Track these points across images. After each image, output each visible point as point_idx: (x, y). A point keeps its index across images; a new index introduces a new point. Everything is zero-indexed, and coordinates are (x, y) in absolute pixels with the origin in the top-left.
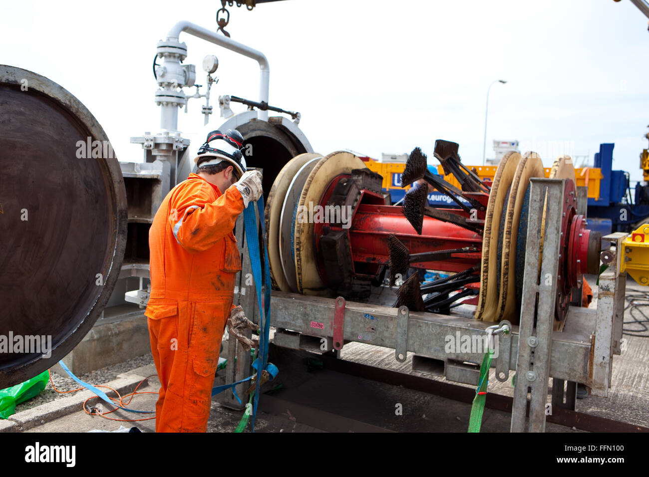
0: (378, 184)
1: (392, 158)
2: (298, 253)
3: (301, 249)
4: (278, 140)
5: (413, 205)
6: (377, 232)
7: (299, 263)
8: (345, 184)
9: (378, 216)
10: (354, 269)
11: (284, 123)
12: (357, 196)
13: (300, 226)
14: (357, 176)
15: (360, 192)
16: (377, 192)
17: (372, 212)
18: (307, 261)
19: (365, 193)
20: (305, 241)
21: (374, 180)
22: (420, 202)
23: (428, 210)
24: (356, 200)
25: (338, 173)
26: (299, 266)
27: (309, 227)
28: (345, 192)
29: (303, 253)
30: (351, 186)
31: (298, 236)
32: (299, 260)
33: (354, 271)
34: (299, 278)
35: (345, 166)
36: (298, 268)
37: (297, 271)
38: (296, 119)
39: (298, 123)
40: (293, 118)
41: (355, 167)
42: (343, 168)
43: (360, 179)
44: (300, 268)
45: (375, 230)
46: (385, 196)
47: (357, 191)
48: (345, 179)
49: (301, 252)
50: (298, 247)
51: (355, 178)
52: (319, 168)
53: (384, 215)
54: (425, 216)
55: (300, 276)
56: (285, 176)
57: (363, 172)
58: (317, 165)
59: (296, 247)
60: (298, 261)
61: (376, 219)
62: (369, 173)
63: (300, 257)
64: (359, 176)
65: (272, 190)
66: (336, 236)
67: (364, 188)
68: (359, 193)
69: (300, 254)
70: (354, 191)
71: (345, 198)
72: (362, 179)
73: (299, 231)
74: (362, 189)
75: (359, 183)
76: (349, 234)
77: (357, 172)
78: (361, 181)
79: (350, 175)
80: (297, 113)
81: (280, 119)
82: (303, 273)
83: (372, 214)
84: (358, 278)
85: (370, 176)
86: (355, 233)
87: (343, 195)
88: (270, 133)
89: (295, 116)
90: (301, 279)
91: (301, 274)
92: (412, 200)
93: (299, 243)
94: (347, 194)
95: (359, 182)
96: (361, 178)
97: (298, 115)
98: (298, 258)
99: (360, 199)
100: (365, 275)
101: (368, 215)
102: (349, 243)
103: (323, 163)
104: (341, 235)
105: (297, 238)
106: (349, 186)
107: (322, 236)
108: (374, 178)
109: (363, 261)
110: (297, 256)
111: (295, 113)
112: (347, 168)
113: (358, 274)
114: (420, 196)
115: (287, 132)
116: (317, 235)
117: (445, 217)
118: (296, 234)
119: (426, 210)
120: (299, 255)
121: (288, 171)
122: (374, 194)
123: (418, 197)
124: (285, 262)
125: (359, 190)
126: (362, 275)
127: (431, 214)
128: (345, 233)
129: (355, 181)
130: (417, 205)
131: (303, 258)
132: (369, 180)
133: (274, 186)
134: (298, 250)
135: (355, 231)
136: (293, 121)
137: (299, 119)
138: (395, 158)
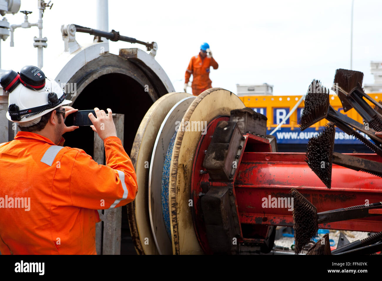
0: (262, 126)
1: (249, 90)
2: (174, 216)
3: (178, 212)
4: (133, 77)
5: (319, 152)
6: (268, 186)
7: (176, 229)
8: (225, 129)
9: (266, 166)
10: (241, 233)
11: (140, 57)
12: (240, 143)
13: (175, 184)
14: (238, 118)
15: (244, 137)
16: (261, 136)
17: (258, 162)
18: (185, 226)
19: (249, 139)
20: (182, 201)
21: (257, 121)
22: (328, 147)
23: (337, 158)
24: (240, 148)
25: (214, 115)
26: (176, 234)
27: (186, 184)
28: (227, 139)
29: (180, 217)
30: (233, 131)
31: (173, 196)
32: (176, 226)
33: (242, 236)
34: (176, 248)
35: (221, 107)
36: (175, 235)
37: (173, 239)
38: (152, 51)
39: (154, 55)
40: (149, 50)
41: (233, 107)
42: (219, 110)
43: (241, 122)
44: (177, 236)
45: (265, 183)
46: (270, 140)
47: (239, 136)
48: (224, 122)
49: (178, 216)
50: (174, 209)
51: (236, 120)
52: (193, 111)
53: (274, 164)
54: (333, 164)
55: (177, 246)
56: (150, 123)
57: (245, 112)
58: (191, 107)
59: (171, 209)
60: (174, 227)
61: (264, 170)
62: (252, 113)
63: (176, 222)
64: (240, 118)
65: (135, 140)
66: (220, 194)
67: (247, 132)
68: (243, 139)
69: (176, 218)
70: (237, 137)
71: (228, 146)
72: (245, 121)
73: (174, 190)
74: (246, 134)
75: (241, 127)
76: (234, 190)
77: (237, 113)
78: (243, 124)
79: (229, 117)
80: (153, 43)
81: (135, 51)
82: (181, 241)
83: (259, 163)
84: (247, 244)
85: (253, 117)
86: (242, 188)
87: (225, 142)
88: (123, 68)
89: (150, 46)
90: (178, 249)
91: (178, 243)
92: (318, 145)
93: (175, 205)
94: (229, 141)
95: (241, 124)
96: (242, 120)
97: (154, 45)
98: (175, 223)
99: (243, 145)
100: (254, 239)
101: (254, 165)
102: (234, 201)
103: (198, 104)
104: (225, 192)
105: (173, 198)
106: (231, 131)
107: (200, 194)
108: (258, 119)
109: (251, 222)
110: (173, 221)
111: (150, 43)
112: (223, 109)
113: (245, 239)
114: (327, 140)
115: (142, 67)
116: (195, 192)
117: (357, 165)
118: (171, 194)
119: (334, 157)
120: (175, 220)
121: (154, 116)
122: (258, 139)
123: (324, 141)
124: (156, 228)
125: (242, 134)
126: (251, 239)
127: (341, 162)
128: (229, 189)
129: (237, 124)
130: (323, 152)
131: (180, 223)
132: (252, 122)
133: (138, 135)
134: (174, 213)
135: (241, 186)
136: (149, 52)
137: (155, 51)
138: (253, 90)
